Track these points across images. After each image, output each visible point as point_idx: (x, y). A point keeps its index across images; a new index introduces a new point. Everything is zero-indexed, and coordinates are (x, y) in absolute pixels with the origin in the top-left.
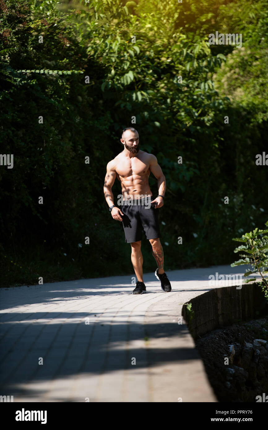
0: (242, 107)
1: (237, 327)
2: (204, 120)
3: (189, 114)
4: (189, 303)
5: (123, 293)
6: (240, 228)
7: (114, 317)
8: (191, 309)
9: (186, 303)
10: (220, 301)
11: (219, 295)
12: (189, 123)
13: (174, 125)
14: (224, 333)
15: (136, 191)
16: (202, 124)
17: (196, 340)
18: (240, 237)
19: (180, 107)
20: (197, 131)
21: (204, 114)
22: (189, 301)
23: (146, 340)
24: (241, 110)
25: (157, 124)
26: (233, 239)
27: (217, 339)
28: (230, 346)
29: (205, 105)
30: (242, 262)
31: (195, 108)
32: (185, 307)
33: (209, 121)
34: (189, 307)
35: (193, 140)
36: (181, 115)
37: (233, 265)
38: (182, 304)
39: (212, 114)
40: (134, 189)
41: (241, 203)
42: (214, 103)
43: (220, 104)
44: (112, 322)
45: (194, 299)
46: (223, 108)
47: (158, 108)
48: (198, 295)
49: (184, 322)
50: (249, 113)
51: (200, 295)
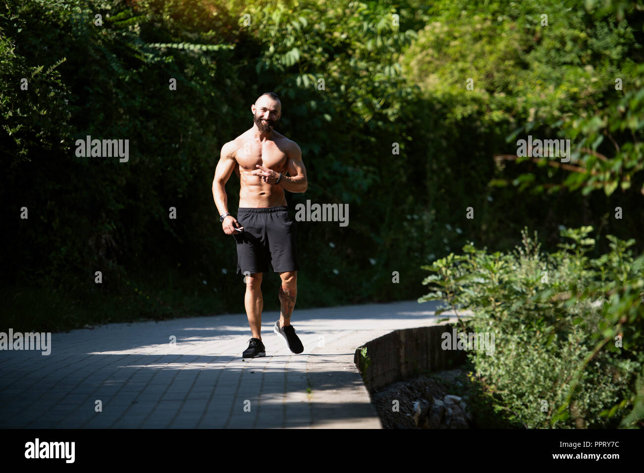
0: (436, 99)
1: (424, 379)
2: (386, 114)
3: (369, 105)
4: (364, 347)
6: (431, 253)
7: (268, 362)
8: (367, 354)
9: (360, 347)
10: (403, 347)
11: (403, 339)
12: (367, 117)
13: (348, 118)
14: (408, 387)
15: (264, 194)
16: (385, 118)
17: (372, 393)
18: (430, 263)
19: (357, 96)
20: (378, 127)
21: (387, 106)
22: (363, 344)
23: (309, 392)
24: (435, 102)
25: (328, 117)
26: (422, 267)
27: (399, 394)
28: (414, 404)
29: (389, 95)
30: (433, 297)
31: (377, 98)
32: (358, 353)
33: (393, 114)
34: (364, 352)
35: (373, 139)
36: (357, 107)
37: (421, 301)
38: (354, 348)
39: (397, 106)
40: (262, 190)
41: (433, 221)
42: (401, 93)
43: (408, 94)
44: (265, 368)
45: (370, 342)
46: (412, 99)
47: (328, 98)
48: (376, 338)
49: (357, 371)
50: (445, 106)
51: (378, 337)
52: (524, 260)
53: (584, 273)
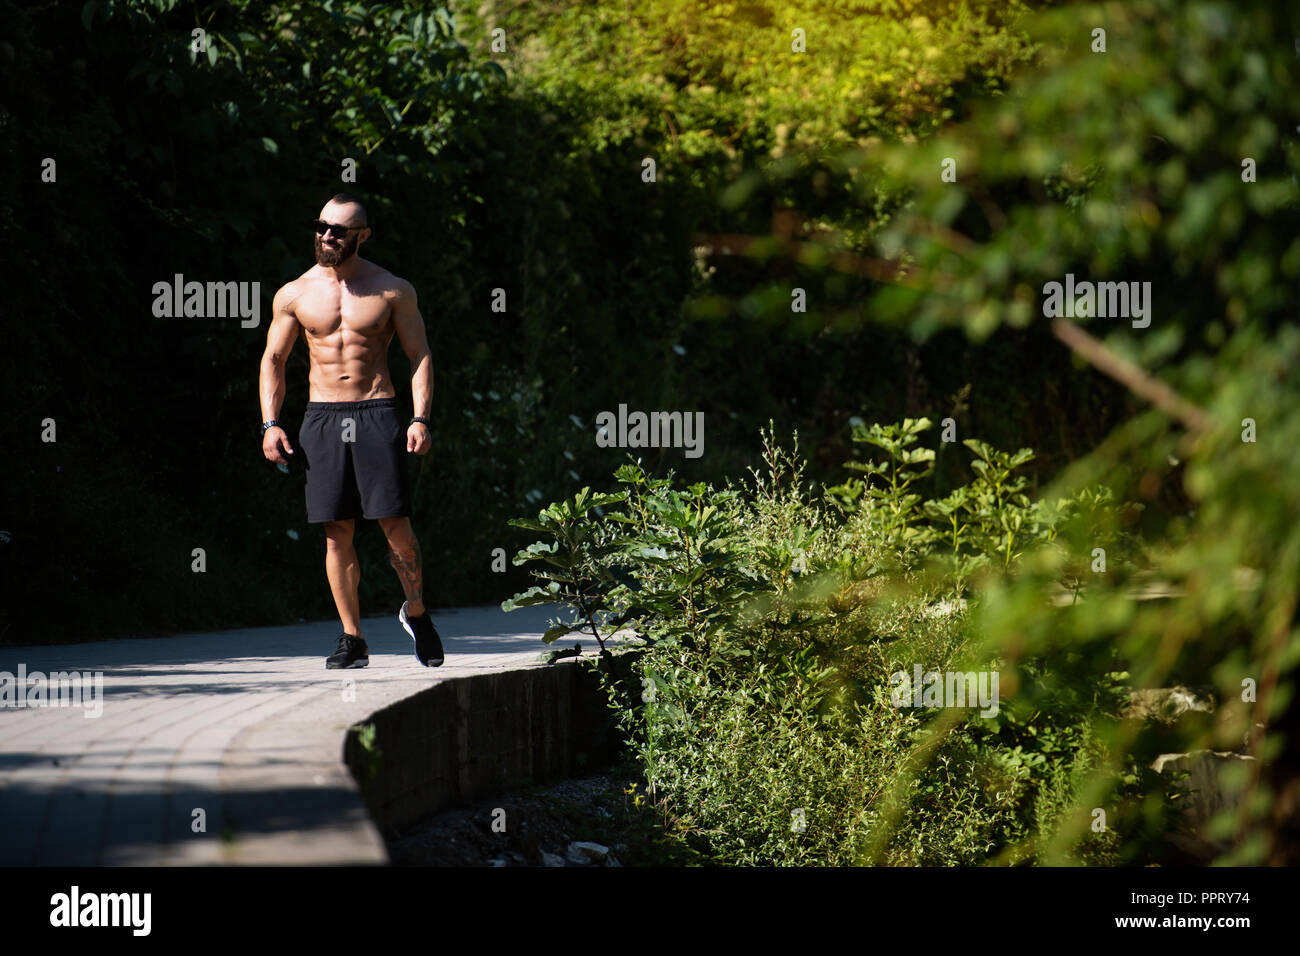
0: (543, 98)
1: (516, 802)
2: (420, 135)
3: (372, 113)
4: (366, 723)
5: (149, 691)
6: (532, 487)
7: (119, 767)
8: (375, 742)
9: (358, 725)
10: (465, 722)
11: (464, 701)
12: (371, 145)
13: (324, 148)
14: (475, 822)
16: (416, 147)
17: (388, 838)
18: (532, 514)
19: (345, 91)
20: (397, 170)
21: (420, 115)
22: (365, 716)
23: (230, 840)
24: (541, 108)
25: (271, 145)
26: (512, 523)
27: (453, 840)
29: (425, 88)
30: (538, 597)
31: (393, 98)
32: (352, 739)
33: (435, 138)
34: (368, 737)
35: (386, 201)
36: (346, 118)
37: (508, 606)
38: (342, 728)
39: (446, 118)
41: (536, 407)
42: (454, 83)
43: (472, 85)
44: (113, 782)
45: (383, 711)
46: (482, 98)
47: (271, 93)
48: (396, 700)
49: (350, 784)
50: (565, 118)
51: (402, 698)
52: (763, 502)
53: (910, 532)
